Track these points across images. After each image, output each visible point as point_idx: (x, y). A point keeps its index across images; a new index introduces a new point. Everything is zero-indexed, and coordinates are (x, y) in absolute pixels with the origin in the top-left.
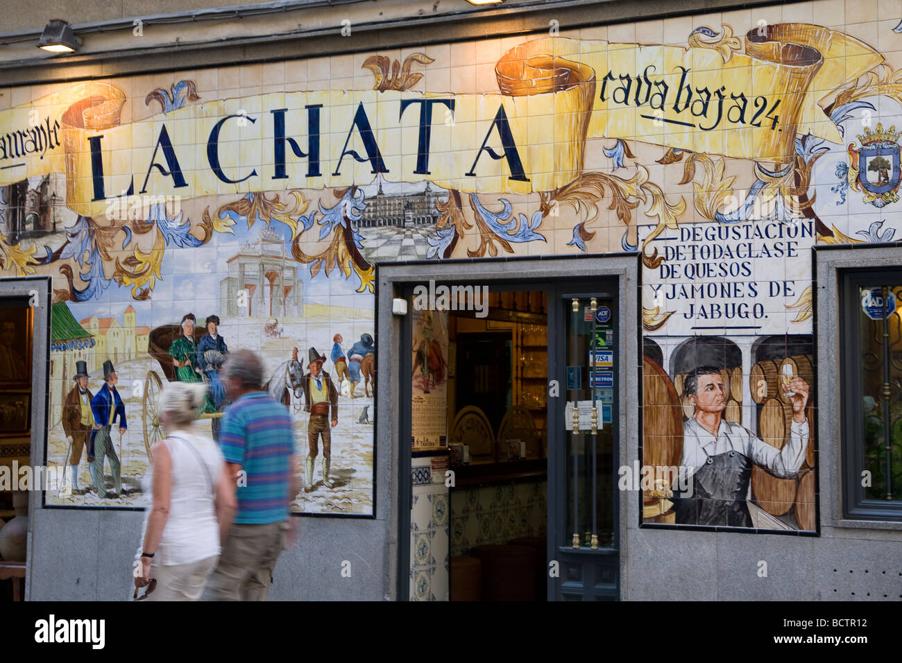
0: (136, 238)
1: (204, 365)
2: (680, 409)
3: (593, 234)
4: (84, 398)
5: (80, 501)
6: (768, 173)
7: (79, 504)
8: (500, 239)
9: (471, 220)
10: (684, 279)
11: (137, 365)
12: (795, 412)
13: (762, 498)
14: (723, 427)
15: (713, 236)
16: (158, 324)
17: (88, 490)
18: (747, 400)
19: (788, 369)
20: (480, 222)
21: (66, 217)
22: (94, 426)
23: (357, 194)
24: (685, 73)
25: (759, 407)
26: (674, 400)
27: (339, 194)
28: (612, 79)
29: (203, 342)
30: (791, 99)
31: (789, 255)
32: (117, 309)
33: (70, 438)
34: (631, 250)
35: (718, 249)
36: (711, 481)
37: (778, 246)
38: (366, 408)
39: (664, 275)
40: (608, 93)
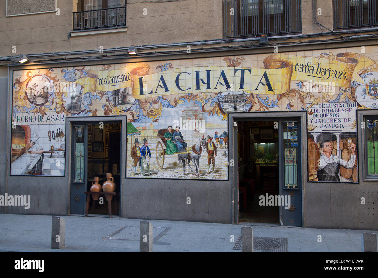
0: (153, 105)
1: (175, 140)
2: (319, 151)
3: (293, 106)
4: (138, 149)
5: (137, 176)
6: (343, 91)
7: (137, 177)
8: (265, 107)
9: (257, 101)
10: (320, 118)
11: (154, 140)
12: (352, 152)
13: (343, 174)
14: (331, 156)
15: (328, 107)
16: (160, 128)
17: (139, 173)
18: (338, 149)
19: (350, 141)
20: (259, 102)
21: (132, 99)
22: (141, 156)
23: (222, 94)
24: (319, 64)
25: (342, 151)
26: (317, 149)
27: (216, 94)
28: (298, 65)
29: (174, 134)
30: (349, 72)
31: (350, 112)
32: (147, 125)
33: (134, 159)
34: (304, 110)
35: (329, 110)
36: (328, 170)
37: (347, 109)
38: (225, 152)
39: (314, 117)
40: (297, 69)
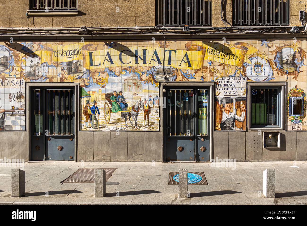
0: (101, 74)
1: (119, 101)
2: (222, 110)
3: (205, 78)
4: (89, 108)
5: (88, 129)
6: (238, 68)
7: (88, 130)
8: (186, 78)
9: (180, 74)
10: (223, 87)
11: (102, 101)
12: (243, 110)
13: (237, 125)
14: (230, 113)
15: (228, 79)
16: (107, 93)
17: (90, 127)
18: (234, 108)
19: (242, 103)
20: (182, 75)
21: (84, 69)
22: (91, 114)
23: (155, 68)
24: (223, 49)
25: (236, 110)
26: (221, 108)
27: (151, 68)
28: (209, 49)
29: (118, 97)
30: (243, 56)
31: (242, 83)
32: (97, 89)
33: (85, 116)
34: (213, 81)
35: (229, 82)
36: (227, 123)
37: (240, 81)
38: (157, 110)
39: (219, 86)
40: (208, 52)
